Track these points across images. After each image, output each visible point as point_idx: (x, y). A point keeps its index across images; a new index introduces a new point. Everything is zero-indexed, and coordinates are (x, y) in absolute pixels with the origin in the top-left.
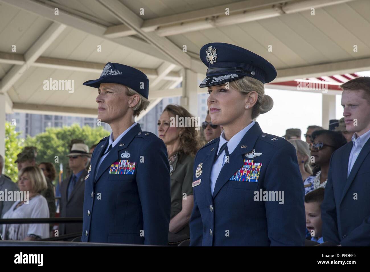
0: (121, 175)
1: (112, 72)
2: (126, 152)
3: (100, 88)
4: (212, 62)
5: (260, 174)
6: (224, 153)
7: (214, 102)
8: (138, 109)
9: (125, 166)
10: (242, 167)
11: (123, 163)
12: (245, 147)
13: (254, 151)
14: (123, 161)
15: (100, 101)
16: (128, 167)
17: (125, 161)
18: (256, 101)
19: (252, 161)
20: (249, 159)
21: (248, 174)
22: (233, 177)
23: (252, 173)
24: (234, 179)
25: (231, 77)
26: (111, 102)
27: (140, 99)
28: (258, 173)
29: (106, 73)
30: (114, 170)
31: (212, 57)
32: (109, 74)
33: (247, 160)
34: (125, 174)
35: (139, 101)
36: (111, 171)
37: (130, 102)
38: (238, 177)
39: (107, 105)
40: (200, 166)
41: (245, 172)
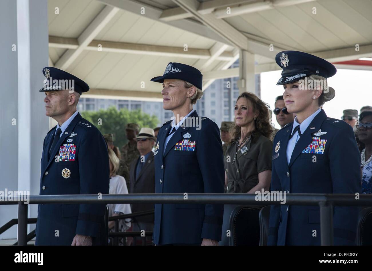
0: (184, 151)
1: (173, 70)
2: (188, 133)
3: (164, 83)
4: (285, 66)
5: (325, 147)
6: (297, 133)
7: (288, 96)
8: (195, 98)
9: (187, 145)
10: (311, 143)
11: (185, 142)
12: (314, 128)
13: (321, 130)
14: (185, 140)
15: (165, 93)
16: (190, 145)
17: (187, 140)
18: (321, 93)
19: (319, 138)
20: (316, 137)
21: (316, 148)
22: (304, 150)
23: (319, 147)
24: (305, 152)
25: (300, 76)
26: (174, 94)
27: (196, 90)
28: (323, 147)
29: (168, 71)
30: (179, 147)
31: (285, 62)
32: (171, 72)
33: (315, 138)
34: (187, 150)
35: (196, 91)
36: (176, 148)
37: (188, 93)
38: (308, 150)
39: (170, 96)
40: (278, 143)
41: (314, 146)
